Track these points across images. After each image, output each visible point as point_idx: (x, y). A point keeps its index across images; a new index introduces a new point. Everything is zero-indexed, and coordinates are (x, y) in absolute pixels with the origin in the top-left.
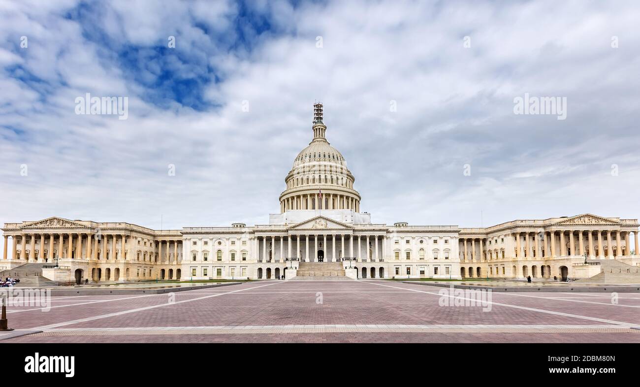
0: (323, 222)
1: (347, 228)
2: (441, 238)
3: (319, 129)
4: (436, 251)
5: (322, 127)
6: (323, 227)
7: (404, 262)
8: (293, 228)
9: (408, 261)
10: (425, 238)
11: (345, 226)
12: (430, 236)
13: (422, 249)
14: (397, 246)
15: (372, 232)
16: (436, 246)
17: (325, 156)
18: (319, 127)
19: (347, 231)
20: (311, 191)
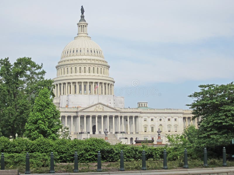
0: (101, 106)
1: (117, 111)
2: (172, 117)
3: (83, 26)
4: (169, 126)
5: (85, 25)
6: (101, 110)
7: (150, 133)
8: (81, 111)
9: (153, 133)
10: (163, 117)
11: (116, 110)
12: (166, 116)
13: (161, 125)
14: (145, 123)
15: (131, 114)
16: (169, 123)
17: (91, 51)
18: (84, 24)
19: (117, 113)
20: (84, 80)
